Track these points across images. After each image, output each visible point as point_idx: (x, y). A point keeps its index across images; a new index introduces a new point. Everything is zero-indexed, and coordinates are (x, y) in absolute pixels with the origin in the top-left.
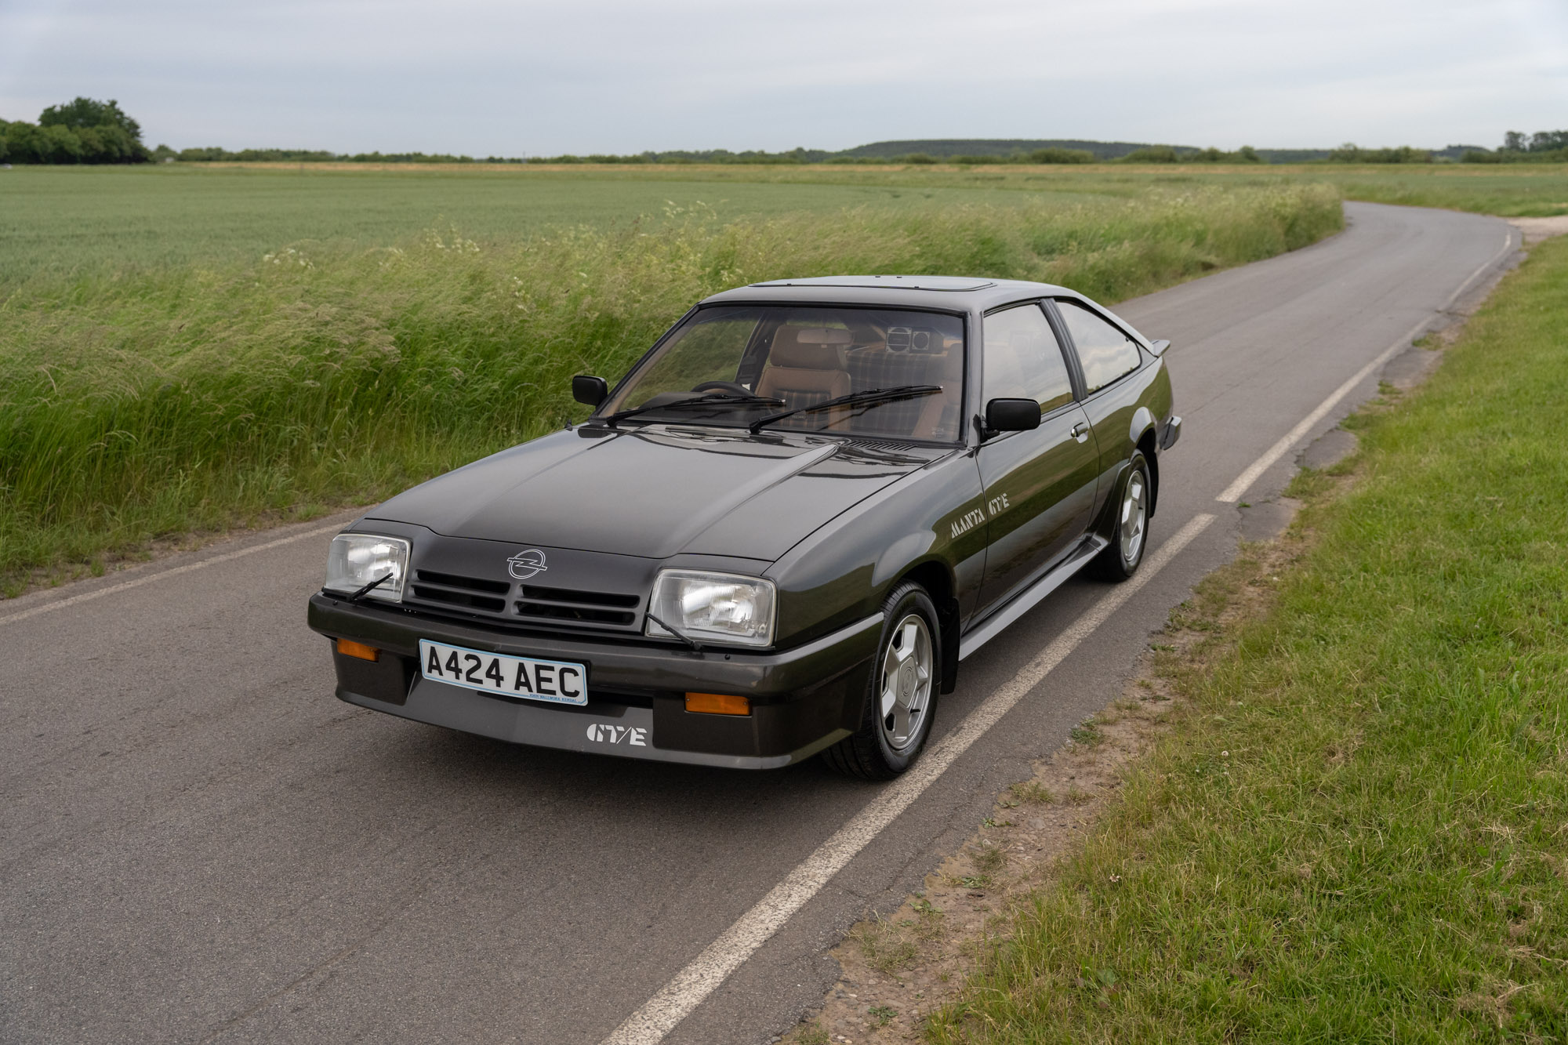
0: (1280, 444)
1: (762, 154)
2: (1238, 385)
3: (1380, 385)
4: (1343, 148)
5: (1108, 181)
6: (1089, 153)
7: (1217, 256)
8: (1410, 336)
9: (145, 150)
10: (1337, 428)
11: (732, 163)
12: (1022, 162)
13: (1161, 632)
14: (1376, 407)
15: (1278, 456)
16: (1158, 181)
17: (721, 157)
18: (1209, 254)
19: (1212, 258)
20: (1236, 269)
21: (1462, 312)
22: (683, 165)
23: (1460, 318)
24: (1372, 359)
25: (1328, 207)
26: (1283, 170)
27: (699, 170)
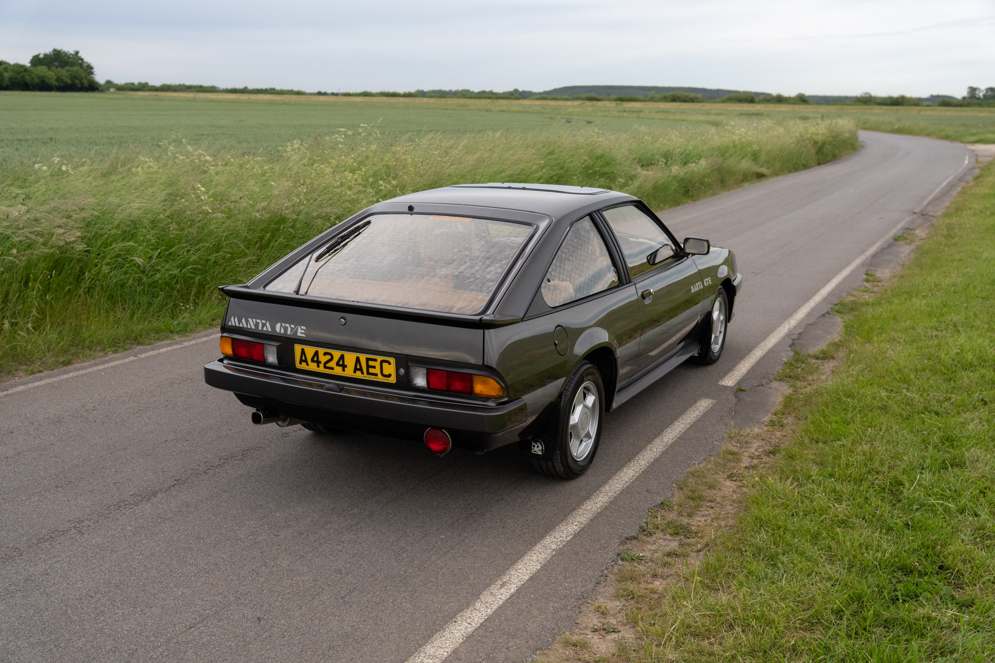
0: (781, 328)
1: (491, 93)
2: (760, 273)
3: (867, 274)
4: (864, 95)
5: (708, 114)
6: (699, 95)
7: (768, 168)
8: (893, 232)
9: (97, 83)
10: (828, 313)
11: (470, 98)
12: (656, 101)
13: (635, 538)
14: (861, 294)
15: (778, 340)
16: (741, 114)
17: (466, 94)
18: (762, 166)
19: (764, 170)
20: (781, 177)
21: (932, 213)
22: (439, 99)
23: (931, 218)
24: (863, 252)
25: (847, 135)
26: (823, 109)
27: (449, 102)
